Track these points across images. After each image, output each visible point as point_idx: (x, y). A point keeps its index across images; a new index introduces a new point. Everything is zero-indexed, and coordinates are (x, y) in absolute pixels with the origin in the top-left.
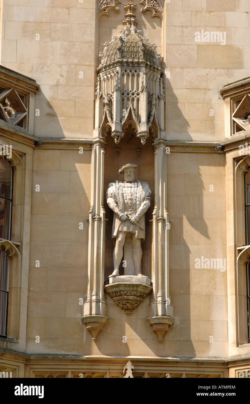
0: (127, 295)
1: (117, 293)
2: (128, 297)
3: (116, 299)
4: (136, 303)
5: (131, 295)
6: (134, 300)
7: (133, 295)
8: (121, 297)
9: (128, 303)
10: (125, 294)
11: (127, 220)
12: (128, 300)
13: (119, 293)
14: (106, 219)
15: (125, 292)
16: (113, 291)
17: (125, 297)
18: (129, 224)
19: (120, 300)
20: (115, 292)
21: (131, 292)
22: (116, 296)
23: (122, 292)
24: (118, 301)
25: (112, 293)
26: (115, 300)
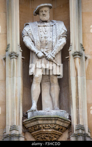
0: (45, 129)
1: (36, 127)
2: (47, 130)
3: (35, 134)
4: (55, 137)
5: (49, 129)
6: (53, 133)
7: (52, 129)
8: (39, 131)
9: (47, 136)
10: (44, 127)
11: (44, 57)
12: (47, 133)
13: (37, 127)
14: (23, 57)
15: (44, 125)
16: (32, 126)
17: (44, 130)
18: (45, 60)
19: (39, 134)
20: (34, 126)
21: (49, 125)
22: (35, 130)
23: (41, 126)
24: (37, 135)
25: (31, 127)
26: (33, 135)
